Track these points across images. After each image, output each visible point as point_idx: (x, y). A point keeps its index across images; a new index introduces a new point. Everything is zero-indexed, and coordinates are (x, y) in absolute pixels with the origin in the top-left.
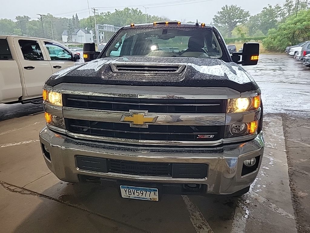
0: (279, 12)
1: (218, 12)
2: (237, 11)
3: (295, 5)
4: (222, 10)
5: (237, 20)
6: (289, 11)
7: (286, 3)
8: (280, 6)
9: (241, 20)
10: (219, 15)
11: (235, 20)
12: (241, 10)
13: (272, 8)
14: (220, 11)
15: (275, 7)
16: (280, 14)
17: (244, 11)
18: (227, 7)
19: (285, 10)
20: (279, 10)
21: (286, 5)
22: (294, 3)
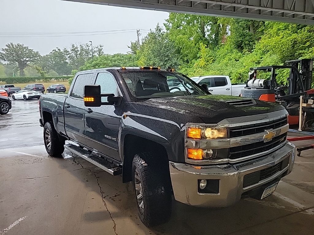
0: (69, 56)
1: (3, 49)
2: (25, 50)
3: (80, 51)
4: (7, 48)
5: (27, 59)
6: (76, 55)
7: (72, 48)
8: (68, 50)
9: (32, 59)
10: (4, 53)
11: (25, 59)
12: (30, 49)
13: (61, 51)
14: (4, 49)
15: (63, 51)
16: (69, 57)
17: (33, 51)
18: (12, 45)
19: (72, 54)
20: (67, 53)
21: (72, 50)
22: (79, 49)
